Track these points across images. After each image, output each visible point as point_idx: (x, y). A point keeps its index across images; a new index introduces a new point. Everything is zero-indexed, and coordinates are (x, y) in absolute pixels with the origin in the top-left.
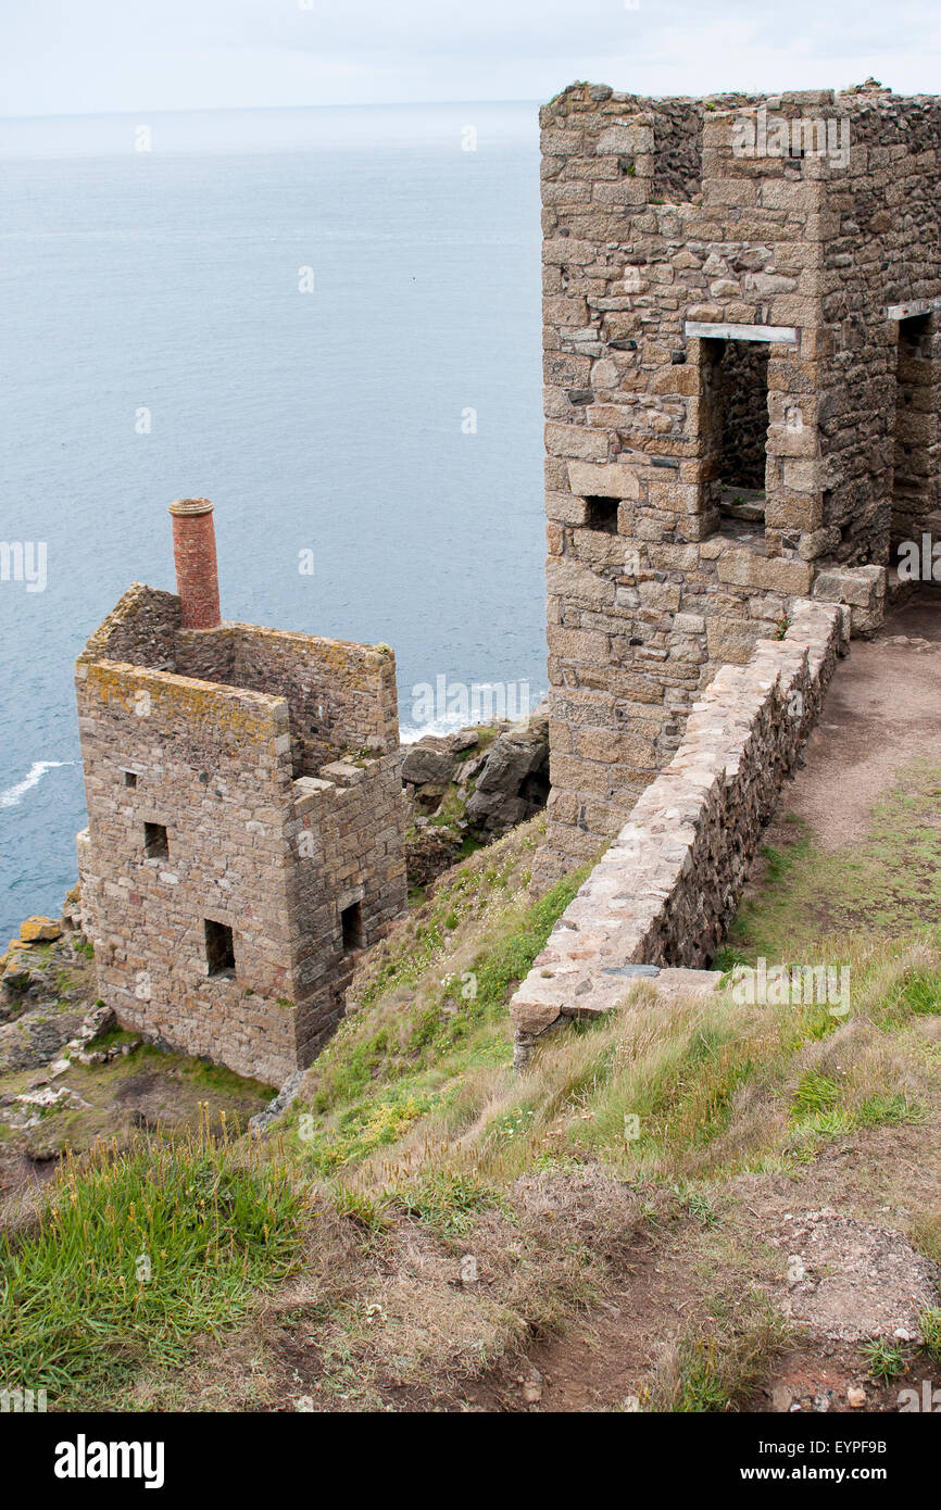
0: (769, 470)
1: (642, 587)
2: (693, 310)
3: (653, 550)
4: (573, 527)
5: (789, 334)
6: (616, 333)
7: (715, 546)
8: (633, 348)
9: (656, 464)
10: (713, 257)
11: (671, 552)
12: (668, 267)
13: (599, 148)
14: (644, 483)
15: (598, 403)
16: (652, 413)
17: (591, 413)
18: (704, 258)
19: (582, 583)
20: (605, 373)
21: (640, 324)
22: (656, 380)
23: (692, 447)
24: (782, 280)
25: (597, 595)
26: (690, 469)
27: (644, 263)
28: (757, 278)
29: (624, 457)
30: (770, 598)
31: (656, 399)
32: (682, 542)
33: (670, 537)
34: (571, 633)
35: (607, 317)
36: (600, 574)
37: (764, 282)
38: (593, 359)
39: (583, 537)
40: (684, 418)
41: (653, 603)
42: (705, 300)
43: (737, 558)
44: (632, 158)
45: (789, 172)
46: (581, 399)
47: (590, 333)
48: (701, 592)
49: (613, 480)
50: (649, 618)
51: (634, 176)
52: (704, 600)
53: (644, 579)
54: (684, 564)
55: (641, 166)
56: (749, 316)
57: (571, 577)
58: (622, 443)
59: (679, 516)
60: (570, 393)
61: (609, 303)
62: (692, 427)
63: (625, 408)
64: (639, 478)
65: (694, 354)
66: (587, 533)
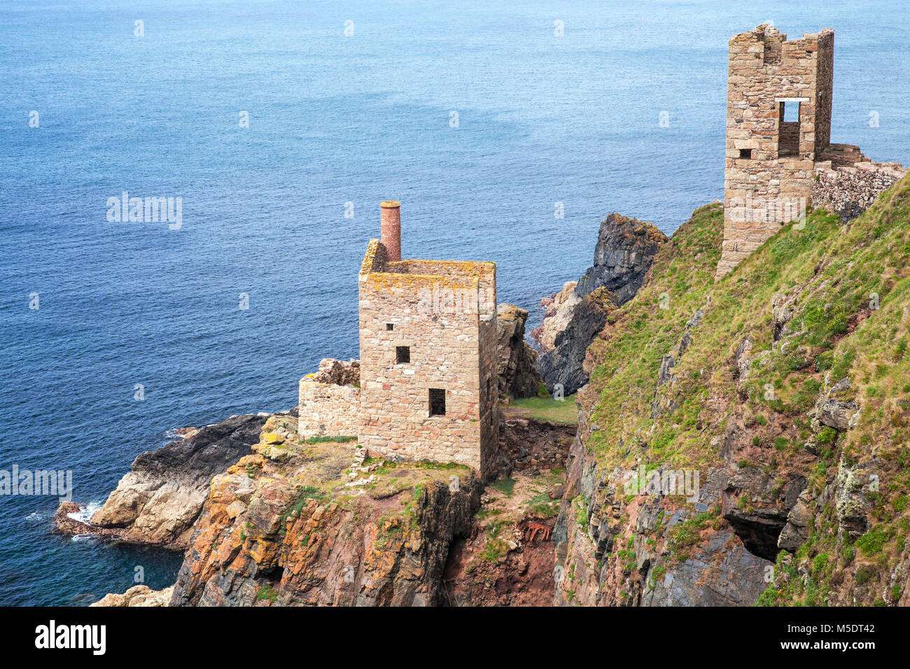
0: (801, 136)
1: (759, 174)
2: (778, 94)
3: (762, 163)
4: (735, 159)
5: (808, 99)
6: (753, 102)
7: (782, 160)
8: (758, 106)
9: (764, 138)
10: (784, 80)
11: (769, 163)
12: (770, 83)
13: (749, 51)
14: (760, 144)
15: (745, 122)
16: (763, 124)
17: (742, 125)
18: (781, 80)
19: (738, 175)
20: (749, 113)
21: (760, 99)
22: (765, 114)
23: (777, 132)
24: (805, 85)
25: (744, 178)
26: (776, 138)
27: (762, 82)
28: (798, 85)
29: (753, 137)
30: (801, 172)
31: (765, 119)
32: (773, 159)
33: (769, 158)
34: (734, 191)
35: (749, 97)
36: (745, 172)
37: (800, 86)
38: (744, 109)
39: (739, 162)
40: (773, 124)
41: (762, 178)
42: (781, 91)
43: (791, 163)
44: (759, 54)
45: (807, 57)
46: (740, 121)
47: (744, 102)
48: (779, 173)
49: (750, 144)
50: (761, 183)
51: (759, 58)
52: (779, 175)
53: (760, 171)
54: (773, 166)
55: (762, 56)
56: (795, 95)
57: (735, 174)
58: (753, 133)
59: (772, 152)
60: (736, 120)
61: (750, 93)
62: (777, 127)
63: (755, 123)
64: (759, 142)
65: (777, 107)
66: (740, 160)
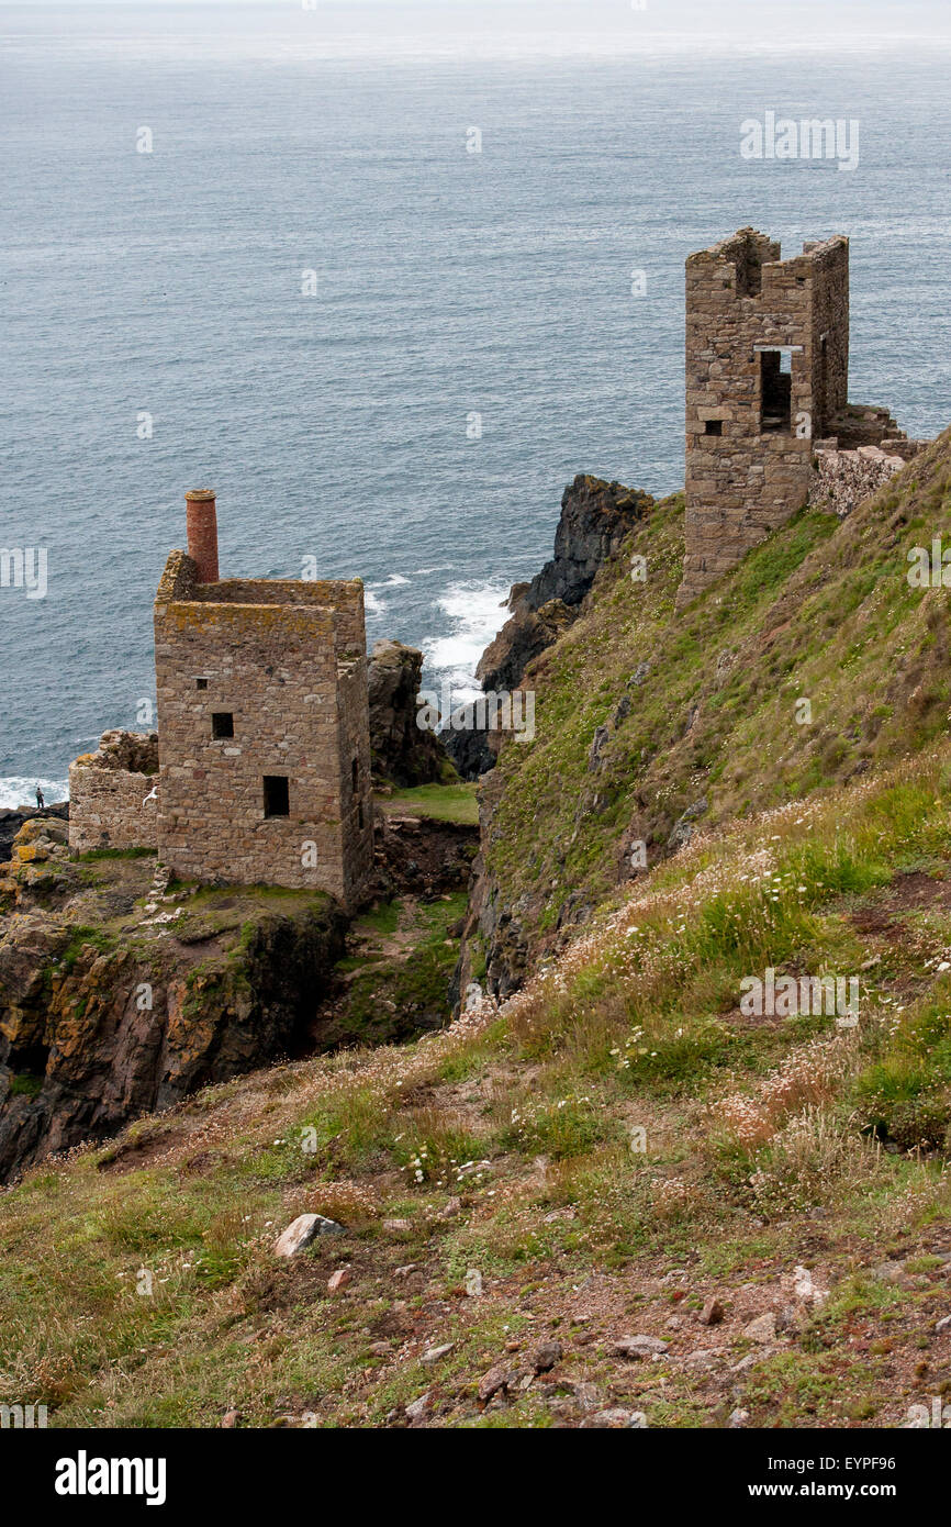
0: (792, 402)
1: (733, 457)
2: (758, 341)
3: (739, 441)
4: (699, 435)
5: (800, 348)
6: (722, 352)
7: (767, 436)
8: (730, 357)
9: (741, 404)
10: (766, 320)
11: (748, 440)
12: (746, 324)
13: (714, 277)
14: (735, 413)
15: (712, 381)
16: (738, 384)
17: (709, 385)
18: (762, 320)
19: (703, 459)
20: (716, 368)
21: (732, 347)
22: (741, 370)
23: (758, 396)
24: (797, 328)
25: (711, 463)
26: (757, 405)
27: (734, 323)
28: (786, 327)
29: (725, 403)
30: (794, 455)
31: (740, 377)
32: (753, 436)
33: (747, 434)
34: (698, 482)
35: (717, 345)
36: (713, 454)
37: (789, 329)
38: (709, 363)
39: (704, 439)
40: (753, 384)
41: (739, 463)
42: (763, 337)
43: (779, 441)
44: (729, 281)
45: (799, 286)
46: (704, 380)
47: (708, 352)
48: (762, 456)
49: (720, 413)
50: (737, 470)
51: (730, 288)
52: (763, 459)
53: (735, 454)
54: (754, 445)
55: (733, 284)
56: (783, 342)
57: (698, 457)
58: (724, 397)
59: (752, 424)
60: (699, 378)
61: (718, 339)
62: (757, 387)
63: (726, 382)
64: (732, 411)
65: (758, 358)
66: (707, 437)
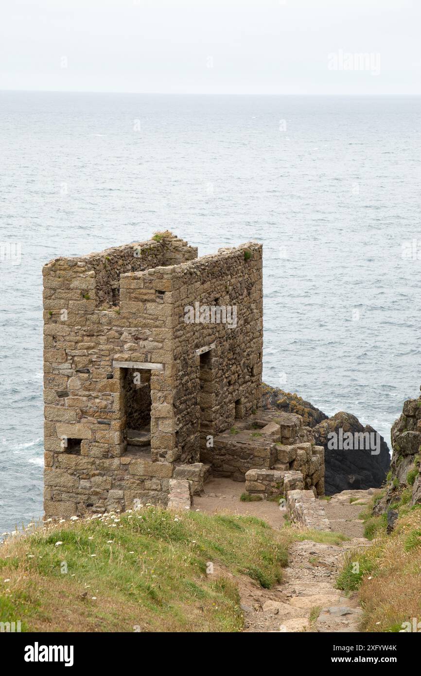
0: (152, 423)
1: (93, 479)
2: (117, 356)
3: (98, 461)
4: (58, 453)
5: (160, 366)
6: (81, 366)
7: (126, 460)
8: (88, 372)
9: (99, 423)
10: (125, 334)
11: (107, 462)
12: (105, 337)
13: (72, 286)
14: (94, 432)
15: (71, 397)
16: (97, 401)
17: (67, 401)
18: (121, 334)
19: (62, 479)
20: (74, 383)
21: (91, 362)
22: (99, 386)
23: (117, 415)
24: (156, 344)
25: (70, 484)
26: (116, 424)
27: (93, 335)
28: (145, 343)
29: (84, 420)
30: (154, 480)
31: (99, 394)
32: (112, 457)
33: (106, 455)
34: (57, 504)
35: (76, 358)
36: (72, 474)
37: (149, 344)
38: (69, 377)
39: (63, 458)
40: (113, 402)
41: (98, 486)
42: (121, 352)
43: (139, 464)
44: (87, 291)
45: (158, 300)
46: (63, 394)
47: (67, 365)
48: (122, 479)
49: (78, 430)
50: (96, 493)
51: (88, 299)
52: (123, 483)
53: (94, 475)
54: (114, 467)
55: (92, 294)
56: (142, 358)
57: (57, 477)
58: (83, 413)
59: (111, 445)
60: (57, 393)
61: (77, 352)
62: (116, 406)
63: (85, 399)
64: (91, 429)
65: (117, 374)
66: (65, 456)
